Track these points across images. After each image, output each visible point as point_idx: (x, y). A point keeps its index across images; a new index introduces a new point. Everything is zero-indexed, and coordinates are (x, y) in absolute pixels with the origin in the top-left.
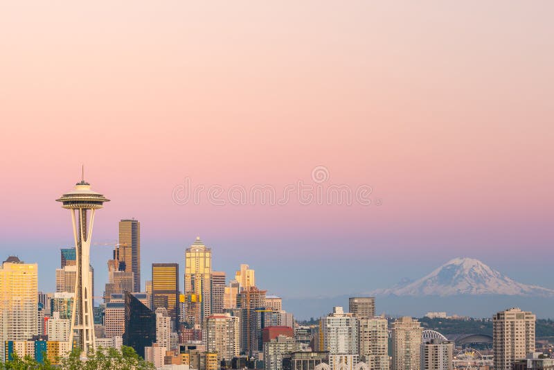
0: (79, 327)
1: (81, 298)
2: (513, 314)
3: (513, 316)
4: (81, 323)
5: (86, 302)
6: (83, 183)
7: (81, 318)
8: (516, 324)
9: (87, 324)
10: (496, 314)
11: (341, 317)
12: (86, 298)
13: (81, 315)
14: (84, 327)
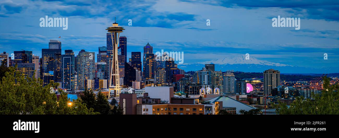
0: (114, 75)
1: (115, 64)
2: (272, 71)
3: (271, 72)
4: (115, 73)
5: (116, 66)
6: (115, 23)
7: (115, 71)
8: (272, 75)
9: (117, 73)
10: (265, 71)
11: (205, 71)
12: (116, 64)
13: (115, 70)
14: (116, 75)
